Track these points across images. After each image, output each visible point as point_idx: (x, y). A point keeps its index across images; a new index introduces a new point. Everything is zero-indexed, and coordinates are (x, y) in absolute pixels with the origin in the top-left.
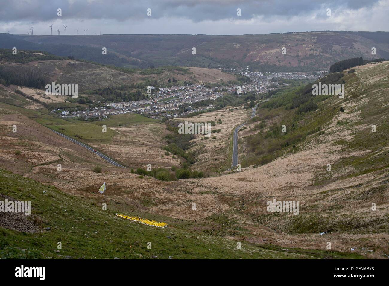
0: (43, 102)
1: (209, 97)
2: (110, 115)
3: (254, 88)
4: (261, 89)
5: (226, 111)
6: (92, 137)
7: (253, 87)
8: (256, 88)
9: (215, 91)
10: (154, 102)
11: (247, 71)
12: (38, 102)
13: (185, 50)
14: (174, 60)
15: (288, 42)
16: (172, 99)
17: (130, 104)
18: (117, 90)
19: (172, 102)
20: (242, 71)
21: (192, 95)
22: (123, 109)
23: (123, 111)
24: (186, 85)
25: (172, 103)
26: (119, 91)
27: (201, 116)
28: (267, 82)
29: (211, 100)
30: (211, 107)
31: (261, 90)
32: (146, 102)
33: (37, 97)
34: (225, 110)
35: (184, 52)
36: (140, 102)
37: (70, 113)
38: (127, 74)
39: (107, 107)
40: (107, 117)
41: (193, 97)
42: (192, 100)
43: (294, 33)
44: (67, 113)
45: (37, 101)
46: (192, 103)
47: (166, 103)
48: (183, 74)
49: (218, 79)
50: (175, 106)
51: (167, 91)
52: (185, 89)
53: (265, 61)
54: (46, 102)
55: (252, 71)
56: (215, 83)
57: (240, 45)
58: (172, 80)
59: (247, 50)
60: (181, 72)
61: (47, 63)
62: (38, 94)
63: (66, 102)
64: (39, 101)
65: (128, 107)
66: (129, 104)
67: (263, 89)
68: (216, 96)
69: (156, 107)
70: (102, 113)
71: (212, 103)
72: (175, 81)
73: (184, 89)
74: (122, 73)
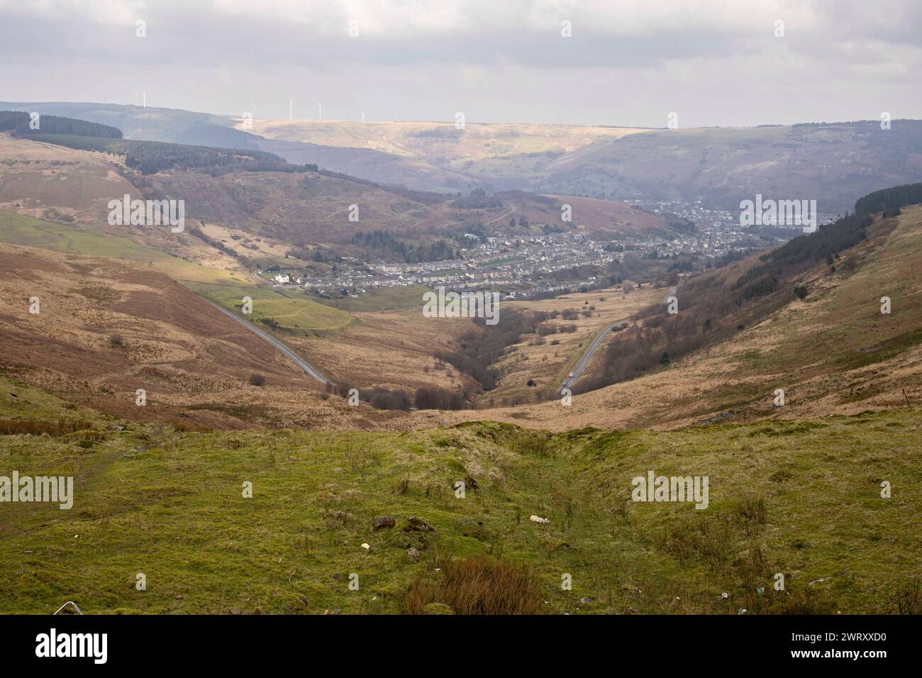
0: (242, 254)
1: (592, 260)
2: (371, 287)
3: (701, 246)
4: (716, 248)
5: (616, 291)
6: (296, 326)
7: (699, 243)
8: (706, 246)
9: (609, 249)
10: (470, 265)
11: (698, 207)
12: (231, 255)
13: (568, 159)
14: (539, 180)
15: (800, 146)
16: (509, 263)
17: (419, 268)
18: (395, 239)
19: (510, 267)
20: (687, 208)
21: (554, 255)
22: (401, 277)
23: (400, 280)
24: (547, 234)
25: (509, 270)
26: (400, 240)
27: (561, 298)
28: (735, 233)
29: (595, 267)
30: (592, 281)
31: (717, 250)
32: (454, 265)
33: (230, 244)
34: (615, 289)
35: (563, 162)
36: (440, 266)
37: (291, 279)
38: (422, 206)
39: (369, 271)
40: (364, 291)
41: (556, 259)
42: (552, 266)
43: (818, 124)
44: (285, 278)
45: (231, 253)
46: (550, 271)
47: (495, 269)
48: (544, 211)
49: (622, 223)
50: (514, 275)
51: (504, 244)
52: (543, 241)
53: (740, 186)
54: (247, 255)
55: (707, 209)
56: (615, 231)
57: (688, 151)
58: (518, 222)
59: (701, 162)
60: (543, 206)
61: (261, 176)
62: (236, 238)
63: (289, 257)
64: (235, 252)
65: (412, 273)
66: (415, 268)
67: (721, 247)
68: (608, 259)
69: (472, 276)
70: (357, 283)
71: (595, 274)
72: (524, 223)
73: (540, 241)
74: (413, 202)
